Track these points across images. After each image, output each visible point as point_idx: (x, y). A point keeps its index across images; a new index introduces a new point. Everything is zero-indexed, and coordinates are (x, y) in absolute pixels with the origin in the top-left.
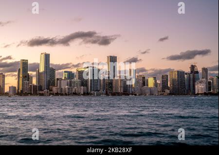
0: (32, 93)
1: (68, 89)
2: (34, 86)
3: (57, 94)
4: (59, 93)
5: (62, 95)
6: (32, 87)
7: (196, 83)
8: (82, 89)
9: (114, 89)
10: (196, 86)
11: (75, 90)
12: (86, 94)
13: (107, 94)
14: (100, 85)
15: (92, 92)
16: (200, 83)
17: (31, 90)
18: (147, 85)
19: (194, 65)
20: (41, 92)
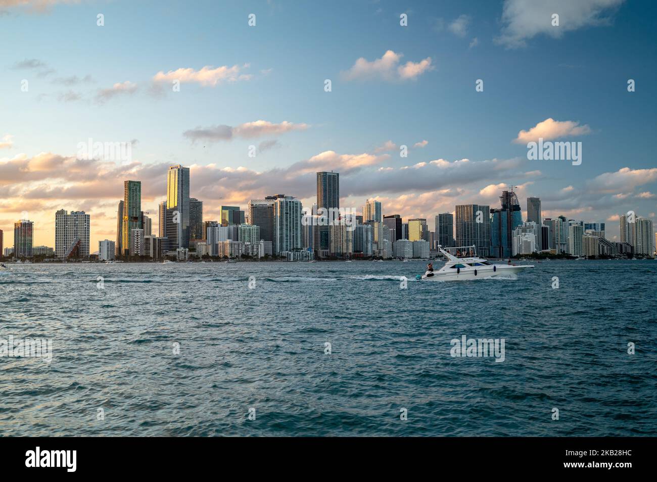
0: (152, 255)
1: (231, 245)
2: (154, 239)
3: (206, 258)
4: (210, 254)
5: (216, 259)
6: (151, 242)
7: (515, 232)
8: (262, 248)
9: (333, 245)
10: (515, 240)
11: (247, 249)
12: (271, 257)
13: (317, 258)
14: (302, 236)
15: (285, 253)
16: (524, 231)
17: (147, 249)
18: (407, 237)
19: (510, 191)
20: (171, 253)
